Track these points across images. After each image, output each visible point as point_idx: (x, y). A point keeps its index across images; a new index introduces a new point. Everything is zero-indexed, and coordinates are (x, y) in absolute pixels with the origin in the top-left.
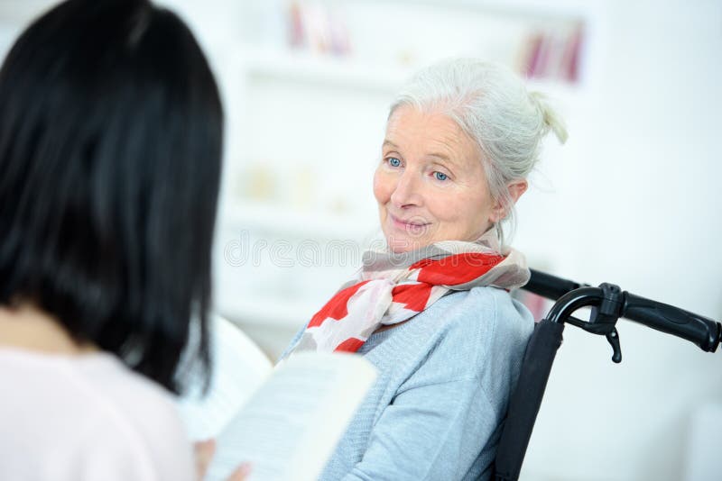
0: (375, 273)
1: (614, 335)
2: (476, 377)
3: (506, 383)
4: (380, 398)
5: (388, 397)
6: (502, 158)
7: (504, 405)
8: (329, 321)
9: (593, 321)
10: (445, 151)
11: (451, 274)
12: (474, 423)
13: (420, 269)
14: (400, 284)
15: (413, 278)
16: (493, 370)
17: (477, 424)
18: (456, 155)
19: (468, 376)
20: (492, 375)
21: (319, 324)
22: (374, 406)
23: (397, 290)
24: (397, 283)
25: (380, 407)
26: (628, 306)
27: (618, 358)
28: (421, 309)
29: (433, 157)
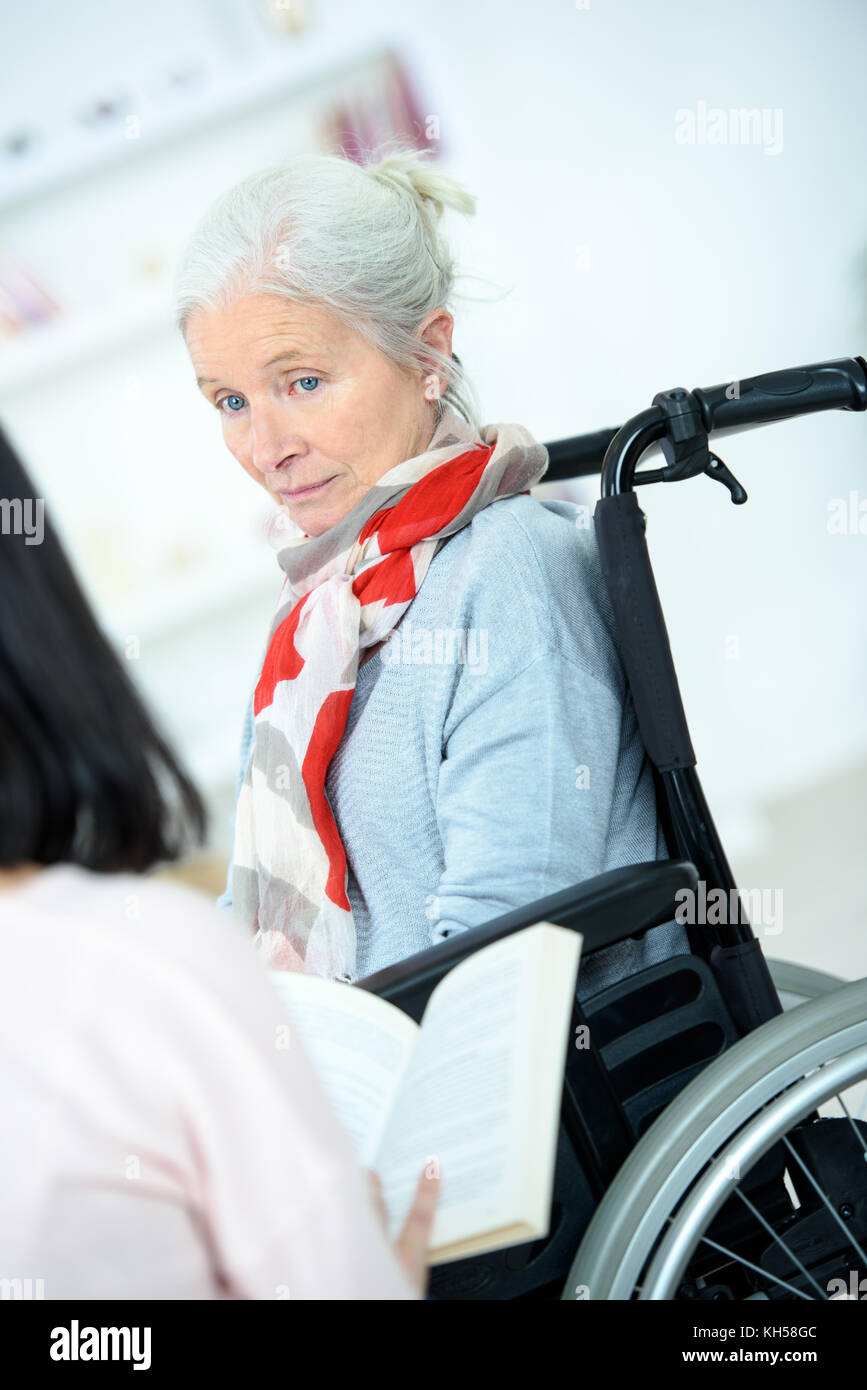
0: (311, 577)
1: (714, 464)
2: (552, 650)
3: (602, 633)
4: (424, 758)
5: (434, 752)
6: (379, 302)
7: (615, 669)
8: (281, 687)
9: (673, 462)
10: (288, 344)
11: (425, 517)
12: (584, 719)
13: (377, 533)
14: (359, 572)
15: (373, 552)
16: (570, 624)
17: (589, 718)
18: (304, 340)
19: (539, 654)
20: (572, 632)
21: (270, 701)
22: (421, 778)
23: (359, 585)
24: (353, 574)
25: (431, 774)
26: (712, 408)
27: (740, 495)
28: (412, 594)
29: (274, 365)
